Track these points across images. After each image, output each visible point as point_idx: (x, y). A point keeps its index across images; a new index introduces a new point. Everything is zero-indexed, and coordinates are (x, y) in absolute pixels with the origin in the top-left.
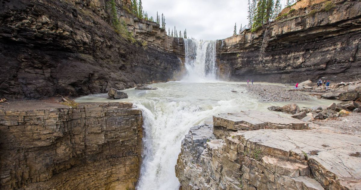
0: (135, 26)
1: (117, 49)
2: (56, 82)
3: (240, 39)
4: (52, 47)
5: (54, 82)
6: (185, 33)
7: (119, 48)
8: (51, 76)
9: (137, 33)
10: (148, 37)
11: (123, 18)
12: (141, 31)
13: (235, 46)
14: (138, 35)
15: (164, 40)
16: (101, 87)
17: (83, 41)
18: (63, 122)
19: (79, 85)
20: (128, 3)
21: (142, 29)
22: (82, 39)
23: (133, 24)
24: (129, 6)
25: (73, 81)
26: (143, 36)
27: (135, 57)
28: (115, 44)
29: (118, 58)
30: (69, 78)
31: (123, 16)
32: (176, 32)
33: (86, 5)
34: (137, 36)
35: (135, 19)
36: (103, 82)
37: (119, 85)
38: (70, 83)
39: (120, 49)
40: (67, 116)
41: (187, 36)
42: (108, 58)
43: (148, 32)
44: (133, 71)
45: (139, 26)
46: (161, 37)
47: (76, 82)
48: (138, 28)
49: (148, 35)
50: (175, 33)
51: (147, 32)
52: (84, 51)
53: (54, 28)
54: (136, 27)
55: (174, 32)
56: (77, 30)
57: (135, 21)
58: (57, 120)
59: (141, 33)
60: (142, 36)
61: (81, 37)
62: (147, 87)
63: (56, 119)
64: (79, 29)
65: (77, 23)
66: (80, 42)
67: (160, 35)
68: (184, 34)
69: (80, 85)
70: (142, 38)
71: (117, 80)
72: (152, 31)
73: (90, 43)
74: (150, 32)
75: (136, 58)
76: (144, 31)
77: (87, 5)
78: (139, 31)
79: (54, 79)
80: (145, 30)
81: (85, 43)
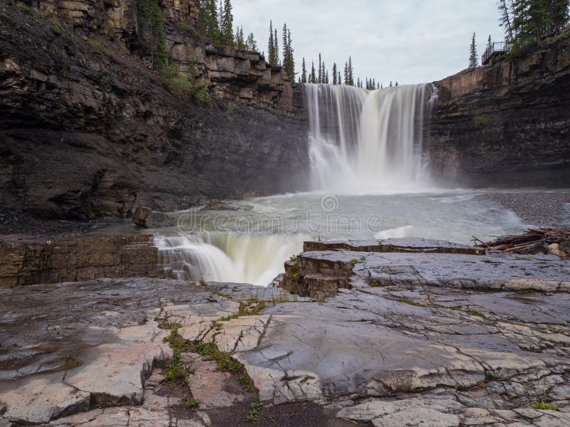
0: (207, 65)
1: (161, 119)
2: (22, 195)
3: (480, 79)
4: (19, 121)
5: (19, 195)
6: (349, 70)
7: (165, 118)
8: (14, 182)
9: (213, 79)
10: (241, 87)
11: (180, 48)
12: (223, 75)
13: (468, 97)
14: (215, 84)
15: (280, 92)
16: (121, 205)
17: (85, 106)
18: (32, 271)
19: (71, 201)
20: (191, 14)
21: (225, 71)
22: (84, 100)
23: (202, 61)
24: (195, 19)
25: (58, 191)
26: (227, 87)
27: (204, 137)
28: (157, 108)
29: (164, 139)
30: (51, 185)
31: (180, 43)
32: (322, 69)
33: (95, 27)
34: (213, 86)
35: (207, 47)
36: (125, 194)
37: (162, 203)
38: (52, 196)
39: (168, 120)
40: (40, 261)
41: (353, 76)
42: (141, 141)
43: (238, 75)
44: (200, 170)
45: (218, 64)
46: (272, 85)
47: (65, 195)
48: (215, 67)
49: (241, 83)
50: (320, 71)
51: (236, 76)
52: (85, 128)
53: (27, 81)
54: (211, 68)
55: (317, 68)
56: (74, 83)
57: (208, 54)
58: (20, 266)
59: (222, 81)
60: (225, 87)
61: (82, 97)
62: (230, 205)
63: (18, 265)
64: (78, 81)
65: (73, 67)
66: (78, 108)
67: (268, 82)
68: (346, 71)
69: (73, 201)
70: (225, 92)
71: (159, 191)
72: (250, 74)
73: (100, 109)
74: (246, 76)
75: (209, 137)
76: (229, 75)
77: (99, 27)
78: (217, 75)
79: (18, 188)
80: (233, 73)
81: (89, 110)
